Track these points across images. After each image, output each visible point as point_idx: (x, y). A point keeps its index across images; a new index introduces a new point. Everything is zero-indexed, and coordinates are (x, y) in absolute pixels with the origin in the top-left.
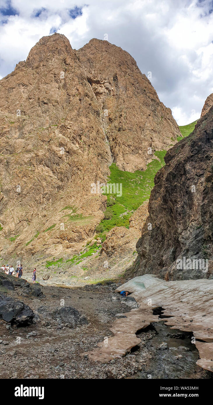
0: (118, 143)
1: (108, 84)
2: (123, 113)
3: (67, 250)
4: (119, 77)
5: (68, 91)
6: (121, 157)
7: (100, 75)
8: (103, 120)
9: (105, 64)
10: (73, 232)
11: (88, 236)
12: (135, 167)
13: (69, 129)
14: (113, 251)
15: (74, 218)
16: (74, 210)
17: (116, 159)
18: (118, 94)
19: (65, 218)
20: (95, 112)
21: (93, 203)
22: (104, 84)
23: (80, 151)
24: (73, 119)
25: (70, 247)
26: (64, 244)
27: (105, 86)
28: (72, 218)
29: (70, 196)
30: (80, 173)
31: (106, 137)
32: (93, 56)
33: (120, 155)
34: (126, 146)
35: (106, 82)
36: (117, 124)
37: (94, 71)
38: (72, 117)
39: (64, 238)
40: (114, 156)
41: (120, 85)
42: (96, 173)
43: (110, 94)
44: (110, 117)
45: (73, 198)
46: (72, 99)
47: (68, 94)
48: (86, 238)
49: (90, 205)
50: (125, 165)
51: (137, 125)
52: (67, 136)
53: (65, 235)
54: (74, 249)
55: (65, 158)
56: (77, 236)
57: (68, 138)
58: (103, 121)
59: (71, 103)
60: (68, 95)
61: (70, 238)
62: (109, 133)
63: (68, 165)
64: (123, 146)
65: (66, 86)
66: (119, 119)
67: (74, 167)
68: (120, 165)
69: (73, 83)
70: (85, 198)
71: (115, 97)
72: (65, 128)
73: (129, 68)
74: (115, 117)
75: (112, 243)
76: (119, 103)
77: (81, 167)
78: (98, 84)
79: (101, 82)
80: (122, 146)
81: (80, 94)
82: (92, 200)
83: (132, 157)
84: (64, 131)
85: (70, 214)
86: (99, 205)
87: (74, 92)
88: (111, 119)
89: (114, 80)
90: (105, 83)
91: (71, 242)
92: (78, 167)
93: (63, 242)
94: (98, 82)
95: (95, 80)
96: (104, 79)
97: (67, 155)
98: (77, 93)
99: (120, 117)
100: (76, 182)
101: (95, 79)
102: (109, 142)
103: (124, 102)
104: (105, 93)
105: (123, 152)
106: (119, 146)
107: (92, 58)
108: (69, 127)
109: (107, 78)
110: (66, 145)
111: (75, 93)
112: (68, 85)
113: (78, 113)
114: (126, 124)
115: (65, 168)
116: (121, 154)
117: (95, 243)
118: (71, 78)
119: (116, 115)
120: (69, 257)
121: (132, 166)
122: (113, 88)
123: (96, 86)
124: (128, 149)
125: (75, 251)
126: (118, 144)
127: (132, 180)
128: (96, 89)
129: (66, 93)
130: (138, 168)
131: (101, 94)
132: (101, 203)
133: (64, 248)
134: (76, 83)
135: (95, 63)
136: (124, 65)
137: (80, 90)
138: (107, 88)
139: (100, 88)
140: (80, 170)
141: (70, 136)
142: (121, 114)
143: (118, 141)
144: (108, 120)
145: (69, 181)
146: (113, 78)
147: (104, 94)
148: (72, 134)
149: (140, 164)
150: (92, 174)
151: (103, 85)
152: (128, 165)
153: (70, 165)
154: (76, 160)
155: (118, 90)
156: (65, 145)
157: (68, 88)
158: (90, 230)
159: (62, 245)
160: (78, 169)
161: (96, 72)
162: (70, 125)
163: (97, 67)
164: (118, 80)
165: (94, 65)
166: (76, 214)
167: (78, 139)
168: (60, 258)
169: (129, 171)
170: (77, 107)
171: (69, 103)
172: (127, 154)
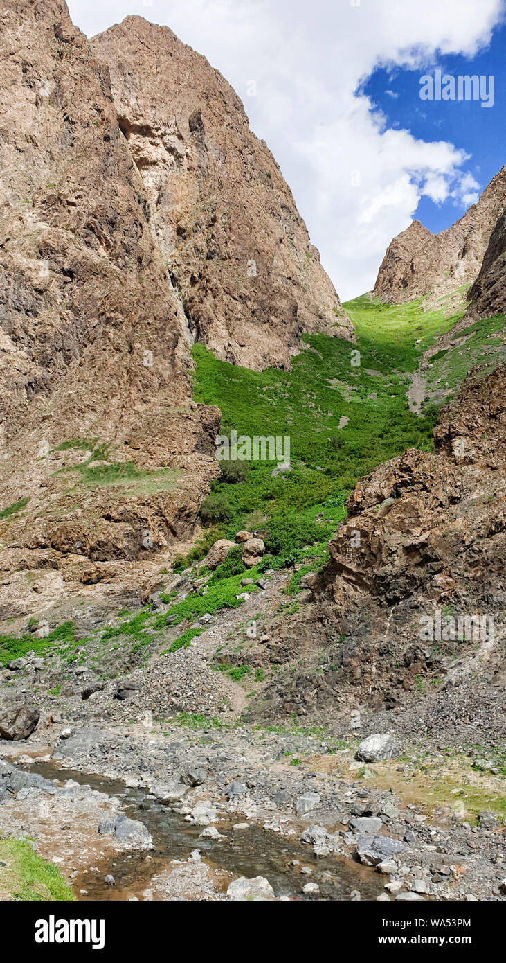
0: (211, 289)
1: (174, 138)
2: (219, 215)
3: (86, 591)
4: (206, 123)
5: (67, 110)
6: (222, 326)
7: (154, 112)
8: (160, 232)
9: (166, 86)
10: (107, 522)
11: (175, 534)
12: (264, 357)
13: (74, 204)
14: (420, 573)
15: (101, 475)
16: (97, 451)
17: (205, 333)
18: (203, 165)
19: (65, 476)
20: (139, 202)
21: (175, 427)
22: (162, 136)
23: (112, 266)
24: (87, 181)
25: (99, 579)
26: (70, 567)
27: (165, 144)
28: (93, 473)
29: (80, 410)
30: (114, 334)
31: (168, 276)
32: (133, 59)
33: (219, 322)
34: (235, 299)
35: (168, 131)
36: (201, 243)
37: (137, 98)
38: (83, 173)
39: (67, 547)
40: (199, 326)
41: (209, 141)
42: (175, 332)
43: (180, 165)
44: (179, 223)
45: (91, 416)
46: (81, 133)
47: (68, 118)
48: (165, 543)
49: (162, 431)
50: (236, 349)
51: (256, 253)
52: (68, 225)
53: (74, 535)
54: (118, 587)
55: (58, 292)
56: (128, 534)
57: (70, 232)
58: (158, 235)
59: (75, 145)
60: (67, 123)
61: (100, 543)
62: (179, 265)
63: (69, 311)
64: (226, 298)
65: (61, 96)
66: (206, 230)
67: (92, 316)
68: (220, 349)
69: (85, 88)
70: (138, 413)
71: (195, 172)
72: (61, 202)
73: (228, 110)
74: (196, 225)
75: (408, 532)
76: (207, 190)
77: (120, 315)
78: (145, 135)
79: (154, 131)
80: (224, 297)
81: (105, 121)
82: (168, 416)
83: (253, 331)
84: (56, 214)
85: (85, 465)
86: (194, 436)
87: (87, 115)
88: (184, 231)
89: (192, 129)
90: (165, 134)
91: (103, 557)
92: (108, 315)
93: (65, 561)
94: (145, 131)
95: (137, 123)
96: (164, 124)
97: (66, 283)
98: (98, 118)
99: (210, 226)
100: (98, 364)
101: (138, 119)
102: (180, 290)
103: (221, 186)
104: (165, 161)
105: (226, 314)
106: (214, 297)
107: (129, 63)
108: (74, 200)
109: (172, 122)
110: (64, 252)
111: (92, 116)
112: (67, 95)
113: (103, 164)
114: (229, 244)
115: (57, 322)
116: (222, 318)
117: (234, 555)
118: (76, 77)
119: (198, 219)
120: (100, 618)
121: (256, 353)
122: (188, 151)
123: (139, 140)
124: (239, 308)
125: (126, 593)
126: (210, 292)
127: (264, 389)
128: (140, 149)
129: (61, 115)
130: (272, 361)
131: (154, 163)
132: (199, 429)
133: (73, 583)
134: (93, 89)
135: (140, 78)
136: (215, 99)
137: (105, 110)
138: (171, 150)
139: (152, 147)
140: (115, 325)
141: (79, 224)
142: (215, 217)
143: (212, 283)
144: (174, 234)
145: (72, 365)
146: (188, 125)
147: (161, 164)
148: (85, 220)
149: (276, 351)
150: (161, 333)
151: (158, 141)
152: (243, 349)
153: (77, 312)
154: (97, 294)
155: (205, 155)
156: (57, 252)
157: (70, 103)
158: (182, 513)
159: (59, 572)
160: (108, 321)
161: (141, 102)
162: (78, 193)
163: (145, 89)
164: (205, 129)
165: (137, 81)
166: (109, 464)
167: (104, 232)
168: (62, 622)
169: (248, 367)
170: (99, 147)
171: (72, 145)
172: (238, 319)
